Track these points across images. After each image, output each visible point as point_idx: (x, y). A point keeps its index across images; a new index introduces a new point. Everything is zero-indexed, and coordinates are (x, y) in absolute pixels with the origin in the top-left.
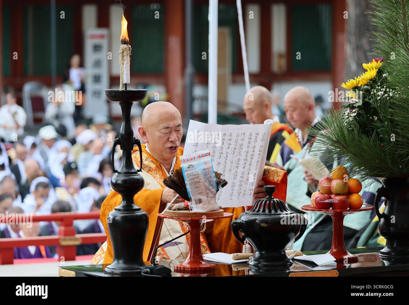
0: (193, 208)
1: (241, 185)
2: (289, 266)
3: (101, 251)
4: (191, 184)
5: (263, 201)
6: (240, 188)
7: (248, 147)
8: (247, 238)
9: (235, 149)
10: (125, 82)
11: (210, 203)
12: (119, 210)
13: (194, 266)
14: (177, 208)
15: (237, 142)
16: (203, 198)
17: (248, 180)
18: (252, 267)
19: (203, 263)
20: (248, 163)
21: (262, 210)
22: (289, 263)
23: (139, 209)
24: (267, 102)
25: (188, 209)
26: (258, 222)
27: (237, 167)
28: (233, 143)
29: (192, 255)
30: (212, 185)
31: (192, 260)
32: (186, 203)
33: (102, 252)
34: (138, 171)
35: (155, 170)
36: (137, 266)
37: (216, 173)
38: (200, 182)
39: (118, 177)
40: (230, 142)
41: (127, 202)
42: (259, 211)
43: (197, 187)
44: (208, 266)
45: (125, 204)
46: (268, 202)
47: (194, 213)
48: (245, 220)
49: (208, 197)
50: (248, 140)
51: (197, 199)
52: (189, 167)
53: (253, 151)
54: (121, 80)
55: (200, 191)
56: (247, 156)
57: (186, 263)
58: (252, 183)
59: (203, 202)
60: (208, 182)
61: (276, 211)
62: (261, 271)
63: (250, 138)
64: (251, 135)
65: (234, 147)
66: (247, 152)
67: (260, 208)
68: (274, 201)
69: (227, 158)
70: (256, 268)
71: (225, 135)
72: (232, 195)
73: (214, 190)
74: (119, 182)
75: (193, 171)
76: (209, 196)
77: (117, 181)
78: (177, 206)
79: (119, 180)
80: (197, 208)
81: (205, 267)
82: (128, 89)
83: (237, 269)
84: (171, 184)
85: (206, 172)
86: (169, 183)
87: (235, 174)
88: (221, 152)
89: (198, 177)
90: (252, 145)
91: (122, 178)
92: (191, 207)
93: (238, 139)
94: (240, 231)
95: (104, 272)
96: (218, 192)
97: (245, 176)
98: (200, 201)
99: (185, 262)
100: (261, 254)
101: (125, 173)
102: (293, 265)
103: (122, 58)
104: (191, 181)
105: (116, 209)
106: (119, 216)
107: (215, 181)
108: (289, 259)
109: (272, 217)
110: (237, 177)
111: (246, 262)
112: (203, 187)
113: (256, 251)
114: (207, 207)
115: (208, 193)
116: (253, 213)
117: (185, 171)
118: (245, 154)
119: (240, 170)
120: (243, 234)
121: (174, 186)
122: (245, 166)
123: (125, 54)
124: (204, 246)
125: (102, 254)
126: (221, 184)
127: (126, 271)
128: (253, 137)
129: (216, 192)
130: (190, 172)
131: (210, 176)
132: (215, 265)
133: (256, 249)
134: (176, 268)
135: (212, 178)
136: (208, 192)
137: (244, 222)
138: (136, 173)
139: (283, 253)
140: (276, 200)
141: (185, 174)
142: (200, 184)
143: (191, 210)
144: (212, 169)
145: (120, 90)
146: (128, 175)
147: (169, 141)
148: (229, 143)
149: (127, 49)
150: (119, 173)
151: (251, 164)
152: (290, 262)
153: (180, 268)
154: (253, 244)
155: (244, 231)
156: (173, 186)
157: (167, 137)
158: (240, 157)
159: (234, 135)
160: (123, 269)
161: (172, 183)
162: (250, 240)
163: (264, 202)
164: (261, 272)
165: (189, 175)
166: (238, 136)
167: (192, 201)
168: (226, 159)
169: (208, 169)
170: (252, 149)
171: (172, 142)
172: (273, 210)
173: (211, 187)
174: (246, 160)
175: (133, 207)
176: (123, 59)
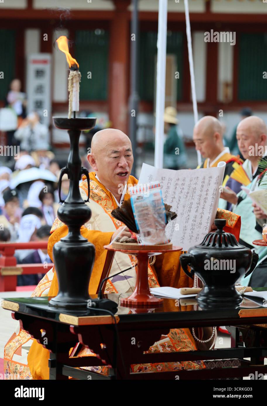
0: (141, 240)
1: (193, 229)
2: (238, 302)
3: (45, 279)
4: (139, 216)
5: (213, 234)
6: (192, 232)
7: (201, 191)
8: (196, 273)
9: (188, 193)
10: (74, 109)
11: (158, 236)
12: (65, 241)
13: (141, 300)
14: (125, 240)
15: (190, 187)
16: (152, 230)
17: (201, 224)
18: (200, 303)
19: (150, 297)
20: (201, 206)
21: (212, 244)
22: (239, 300)
23: (86, 241)
24: (217, 133)
25: (136, 242)
26: (208, 256)
27: (190, 211)
28: (186, 187)
29: (139, 289)
30: (161, 218)
31: (139, 294)
32: (134, 235)
33: (46, 281)
34: (86, 201)
35: (105, 200)
36: (82, 300)
37: (166, 205)
38: (149, 214)
39: (65, 207)
40: (183, 186)
41: (73, 234)
42: (208, 245)
43: (146, 219)
44: (156, 300)
45: (71, 235)
46: (218, 236)
47: (142, 246)
48: (194, 254)
49: (157, 230)
50: (201, 184)
51: (146, 231)
52: (138, 198)
53: (207, 194)
54: (70, 108)
55: (149, 224)
56: (200, 199)
57: (133, 297)
58: (205, 227)
59: (152, 235)
60: (157, 214)
61: (226, 245)
62: (210, 306)
63: (204, 182)
64: (204, 179)
65: (186, 192)
66: (200, 196)
67: (210, 241)
68: (224, 235)
69: (179, 202)
70: (205, 304)
71: (179, 179)
72: (183, 238)
73: (163, 223)
74: (66, 212)
75: (143, 203)
76: (158, 228)
77: (63, 211)
78: (124, 238)
79: (66, 211)
80: (145, 241)
81: (152, 301)
82: (77, 117)
83: (185, 304)
84: (119, 216)
85: (155, 204)
86: (117, 214)
87: (187, 218)
88: (173, 196)
89: (147, 209)
90: (205, 189)
91: (69, 208)
92: (139, 240)
93: (192, 183)
94: (189, 265)
95: (49, 305)
96: (167, 225)
97: (198, 220)
98: (149, 234)
99: (131, 296)
100: (210, 289)
101: (72, 203)
102: (243, 301)
103: (71, 85)
104: (140, 213)
105: (62, 241)
106: (65, 247)
107: (165, 213)
108: (239, 295)
109: (223, 251)
110: (189, 221)
111: (194, 297)
112: (152, 219)
113: (205, 286)
114: (156, 240)
115: (156, 226)
116: (203, 247)
117: (134, 202)
118: (198, 197)
119: (193, 213)
120: (192, 269)
121: (123, 218)
122: (197, 210)
123: (74, 81)
124: (154, 280)
125: (47, 282)
126: (170, 217)
127: (71, 304)
128: (207, 181)
129: (165, 225)
130: (138, 203)
131: (159, 208)
132: (163, 300)
133: (205, 284)
134: (122, 302)
135: (161, 209)
136: (157, 224)
137: (193, 256)
138: (83, 203)
139: (233, 289)
140: (227, 234)
141: (134, 206)
142: (149, 216)
143: (139, 243)
144: (161, 201)
145: (69, 118)
146: (75, 205)
147: (119, 166)
148: (182, 188)
149: (77, 76)
150: (66, 203)
151: (204, 207)
152: (240, 298)
153: (127, 302)
154: (203, 279)
155: (194, 266)
156: (121, 218)
157: (117, 163)
158: (192, 201)
159: (188, 180)
160: (68, 302)
161: (121, 215)
162: (199, 274)
163: (214, 236)
164: (210, 308)
165: (137, 207)
166: (191, 181)
167: (140, 233)
168: (178, 204)
169: (158, 200)
170: (205, 193)
171: (121, 167)
172: (223, 244)
173: (160, 220)
174: (199, 203)
175: (79, 238)
176: (73, 86)
